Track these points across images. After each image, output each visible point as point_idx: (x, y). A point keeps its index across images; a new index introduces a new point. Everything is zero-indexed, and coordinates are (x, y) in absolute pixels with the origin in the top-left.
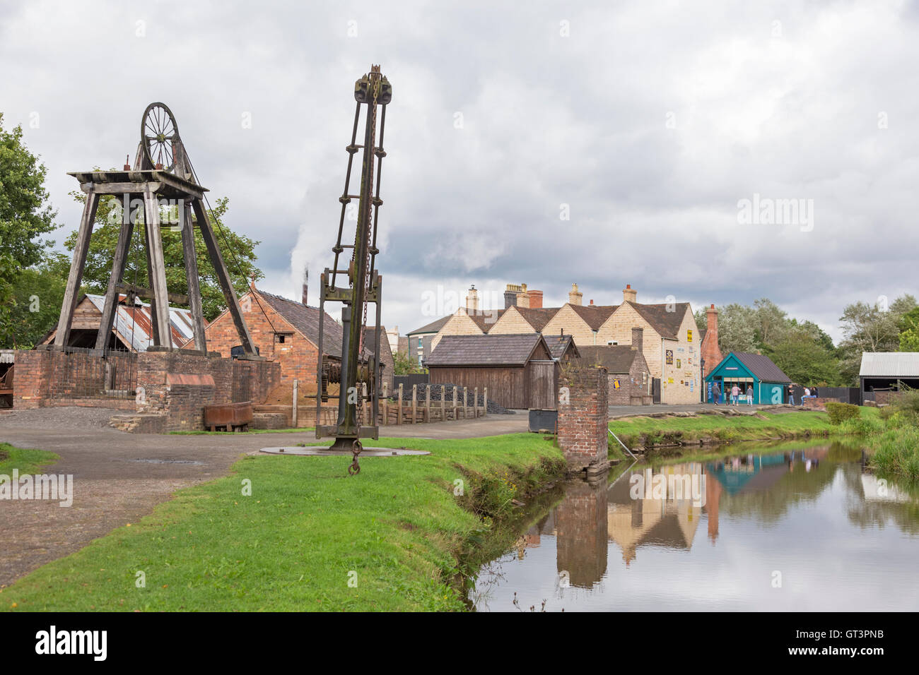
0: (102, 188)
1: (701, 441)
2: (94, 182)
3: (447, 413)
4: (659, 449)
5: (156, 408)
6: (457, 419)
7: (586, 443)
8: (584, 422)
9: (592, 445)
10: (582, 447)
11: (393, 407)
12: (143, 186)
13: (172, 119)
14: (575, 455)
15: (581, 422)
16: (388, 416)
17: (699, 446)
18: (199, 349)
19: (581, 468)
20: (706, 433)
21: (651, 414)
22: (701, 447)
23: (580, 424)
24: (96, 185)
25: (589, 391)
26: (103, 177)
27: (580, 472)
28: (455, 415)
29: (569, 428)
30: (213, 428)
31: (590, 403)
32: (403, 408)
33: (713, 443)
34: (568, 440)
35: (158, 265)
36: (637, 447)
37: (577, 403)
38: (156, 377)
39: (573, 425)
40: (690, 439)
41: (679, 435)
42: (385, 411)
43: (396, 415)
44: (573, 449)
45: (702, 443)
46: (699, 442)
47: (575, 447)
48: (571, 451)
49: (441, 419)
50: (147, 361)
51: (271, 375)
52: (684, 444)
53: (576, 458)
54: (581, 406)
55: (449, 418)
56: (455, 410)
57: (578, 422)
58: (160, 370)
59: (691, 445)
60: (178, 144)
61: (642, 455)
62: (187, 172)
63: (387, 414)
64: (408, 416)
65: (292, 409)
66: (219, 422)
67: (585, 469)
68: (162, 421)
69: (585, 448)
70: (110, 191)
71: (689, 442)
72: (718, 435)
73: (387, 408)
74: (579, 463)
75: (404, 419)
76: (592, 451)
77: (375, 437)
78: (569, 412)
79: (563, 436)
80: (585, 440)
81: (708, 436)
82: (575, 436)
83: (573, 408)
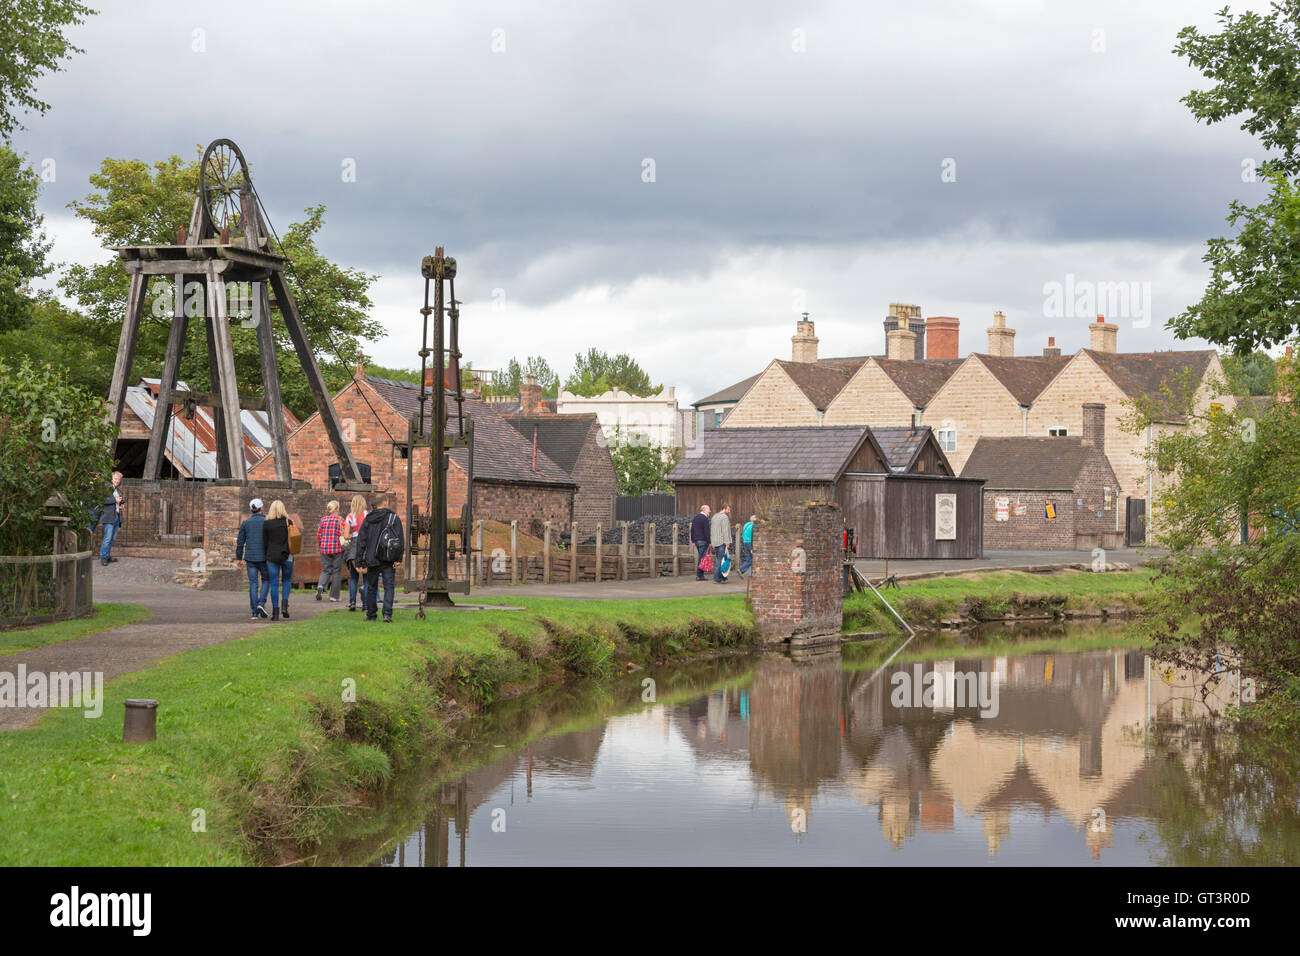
0: (151, 268)
1: (1105, 612)
2: (141, 259)
3: (661, 565)
4: (1013, 623)
5: (229, 559)
7: (789, 606)
8: (786, 578)
9: (796, 608)
10: (783, 611)
11: (562, 556)
12: (206, 265)
13: (240, 158)
14: (775, 621)
15: (782, 578)
16: (552, 569)
17: (1099, 620)
18: (282, 480)
19: (781, 638)
20: (1117, 599)
21: (1031, 567)
22: (1104, 621)
23: (781, 581)
24: (144, 263)
25: (792, 537)
26: (153, 253)
27: (779, 644)
28: (675, 569)
29: (766, 586)
30: (301, 585)
32: (577, 558)
34: (765, 601)
35: (227, 371)
36: (948, 618)
37: (778, 553)
38: (227, 519)
39: (772, 583)
40: (1081, 609)
41: (1059, 601)
42: (547, 562)
43: (566, 569)
44: (771, 613)
45: (1105, 616)
46: (1099, 613)
47: (774, 611)
48: (769, 616)
49: (648, 575)
50: (216, 499)
52: (1069, 617)
53: (776, 626)
54: (783, 557)
55: (664, 573)
56: (675, 560)
57: (778, 578)
58: (233, 510)
59: (1080, 617)
60: (248, 197)
61: (956, 631)
62: (262, 236)
63: (551, 565)
64: (587, 570)
66: (309, 578)
67: (787, 641)
68: (237, 576)
69: (787, 612)
70: (161, 271)
71: (1077, 612)
73: (551, 559)
74: (779, 633)
75: (582, 574)
76: (796, 617)
77: (467, 592)
78: (766, 565)
79: (757, 596)
80: (787, 602)
81: (1121, 604)
82: (774, 597)
83: (771, 560)
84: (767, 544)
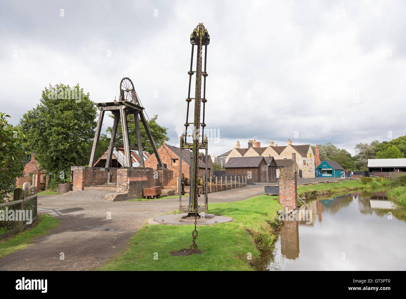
0: (105, 108)
2: (102, 106)
3: (233, 186)
5: (124, 190)
6: (237, 188)
7: (291, 202)
8: (290, 194)
9: (294, 203)
10: (289, 204)
11: (214, 185)
12: (120, 107)
13: (132, 83)
14: (287, 206)
15: (289, 193)
18: (142, 167)
20: (325, 190)
21: (304, 184)
23: (289, 194)
24: (103, 107)
25: (291, 181)
26: (105, 104)
29: (284, 196)
30: (146, 197)
31: (292, 186)
32: (217, 186)
33: (327, 194)
34: (284, 200)
35: (125, 136)
37: (287, 186)
38: (124, 179)
39: (286, 195)
40: (320, 193)
41: (315, 192)
43: (215, 188)
44: (286, 204)
45: (323, 194)
46: (322, 194)
47: (287, 204)
48: (285, 205)
49: (231, 189)
50: (120, 172)
51: (169, 175)
52: (317, 195)
54: (289, 187)
55: (234, 188)
56: (236, 185)
57: (288, 193)
58: (125, 176)
59: (320, 195)
60: (133, 92)
62: (137, 102)
63: (212, 188)
64: (219, 188)
65: (177, 188)
66: (148, 195)
68: (126, 195)
69: (291, 204)
70: (108, 109)
71: (319, 194)
72: (329, 191)
73: (212, 186)
75: (218, 190)
76: (293, 205)
78: (284, 190)
79: (282, 199)
80: (291, 201)
81: (325, 192)
82: (286, 199)
83: (285, 188)
84: (284, 183)
